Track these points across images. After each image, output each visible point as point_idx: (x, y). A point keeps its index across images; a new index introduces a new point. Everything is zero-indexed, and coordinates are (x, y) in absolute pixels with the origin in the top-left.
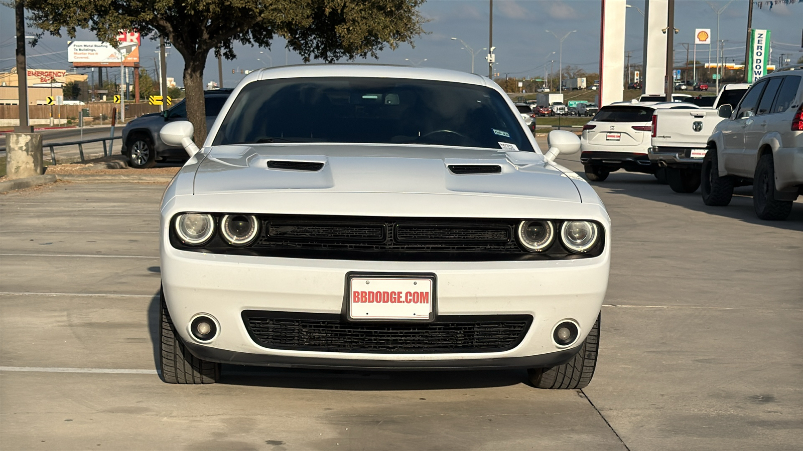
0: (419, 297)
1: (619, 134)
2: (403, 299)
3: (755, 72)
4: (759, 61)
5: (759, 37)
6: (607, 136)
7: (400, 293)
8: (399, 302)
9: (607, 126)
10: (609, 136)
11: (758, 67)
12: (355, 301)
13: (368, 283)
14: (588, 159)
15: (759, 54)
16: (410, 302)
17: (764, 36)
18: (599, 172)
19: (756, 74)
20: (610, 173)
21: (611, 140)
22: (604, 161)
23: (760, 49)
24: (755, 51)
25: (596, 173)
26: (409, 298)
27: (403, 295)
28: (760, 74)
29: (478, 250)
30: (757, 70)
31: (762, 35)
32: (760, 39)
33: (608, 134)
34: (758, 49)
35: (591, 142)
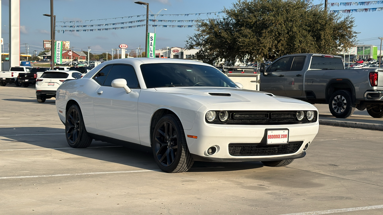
0: (284, 136)
1: (54, 83)
2: (280, 137)
3: (57, 58)
4: (58, 54)
5: (58, 44)
6: (48, 84)
7: (280, 135)
8: (280, 138)
9: (48, 80)
10: (49, 84)
11: (58, 56)
12: (268, 138)
13: (272, 132)
14: (40, 93)
15: (58, 51)
16: (282, 138)
17: (60, 44)
18: (43, 99)
19: (58, 59)
20: (46, 99)
21: (50, 86)
22: (47, 94)
23: (59, 49)
24: (57, 50)
25: (41, 99)
26: (282, 136)
27: (281, 136)
28: (59, 59)
29: (285, 121)
30: (58, 58)
31: (59, 43)
32: (58, 45)
33: (49, 83)
34: (58, 49)
35: (41, 86)
